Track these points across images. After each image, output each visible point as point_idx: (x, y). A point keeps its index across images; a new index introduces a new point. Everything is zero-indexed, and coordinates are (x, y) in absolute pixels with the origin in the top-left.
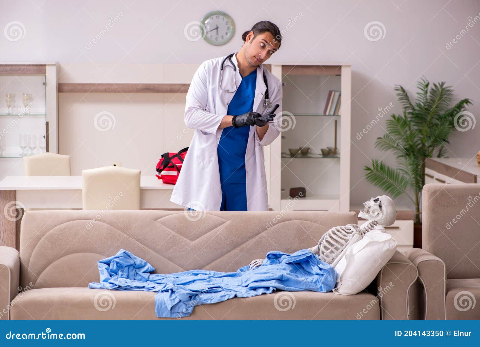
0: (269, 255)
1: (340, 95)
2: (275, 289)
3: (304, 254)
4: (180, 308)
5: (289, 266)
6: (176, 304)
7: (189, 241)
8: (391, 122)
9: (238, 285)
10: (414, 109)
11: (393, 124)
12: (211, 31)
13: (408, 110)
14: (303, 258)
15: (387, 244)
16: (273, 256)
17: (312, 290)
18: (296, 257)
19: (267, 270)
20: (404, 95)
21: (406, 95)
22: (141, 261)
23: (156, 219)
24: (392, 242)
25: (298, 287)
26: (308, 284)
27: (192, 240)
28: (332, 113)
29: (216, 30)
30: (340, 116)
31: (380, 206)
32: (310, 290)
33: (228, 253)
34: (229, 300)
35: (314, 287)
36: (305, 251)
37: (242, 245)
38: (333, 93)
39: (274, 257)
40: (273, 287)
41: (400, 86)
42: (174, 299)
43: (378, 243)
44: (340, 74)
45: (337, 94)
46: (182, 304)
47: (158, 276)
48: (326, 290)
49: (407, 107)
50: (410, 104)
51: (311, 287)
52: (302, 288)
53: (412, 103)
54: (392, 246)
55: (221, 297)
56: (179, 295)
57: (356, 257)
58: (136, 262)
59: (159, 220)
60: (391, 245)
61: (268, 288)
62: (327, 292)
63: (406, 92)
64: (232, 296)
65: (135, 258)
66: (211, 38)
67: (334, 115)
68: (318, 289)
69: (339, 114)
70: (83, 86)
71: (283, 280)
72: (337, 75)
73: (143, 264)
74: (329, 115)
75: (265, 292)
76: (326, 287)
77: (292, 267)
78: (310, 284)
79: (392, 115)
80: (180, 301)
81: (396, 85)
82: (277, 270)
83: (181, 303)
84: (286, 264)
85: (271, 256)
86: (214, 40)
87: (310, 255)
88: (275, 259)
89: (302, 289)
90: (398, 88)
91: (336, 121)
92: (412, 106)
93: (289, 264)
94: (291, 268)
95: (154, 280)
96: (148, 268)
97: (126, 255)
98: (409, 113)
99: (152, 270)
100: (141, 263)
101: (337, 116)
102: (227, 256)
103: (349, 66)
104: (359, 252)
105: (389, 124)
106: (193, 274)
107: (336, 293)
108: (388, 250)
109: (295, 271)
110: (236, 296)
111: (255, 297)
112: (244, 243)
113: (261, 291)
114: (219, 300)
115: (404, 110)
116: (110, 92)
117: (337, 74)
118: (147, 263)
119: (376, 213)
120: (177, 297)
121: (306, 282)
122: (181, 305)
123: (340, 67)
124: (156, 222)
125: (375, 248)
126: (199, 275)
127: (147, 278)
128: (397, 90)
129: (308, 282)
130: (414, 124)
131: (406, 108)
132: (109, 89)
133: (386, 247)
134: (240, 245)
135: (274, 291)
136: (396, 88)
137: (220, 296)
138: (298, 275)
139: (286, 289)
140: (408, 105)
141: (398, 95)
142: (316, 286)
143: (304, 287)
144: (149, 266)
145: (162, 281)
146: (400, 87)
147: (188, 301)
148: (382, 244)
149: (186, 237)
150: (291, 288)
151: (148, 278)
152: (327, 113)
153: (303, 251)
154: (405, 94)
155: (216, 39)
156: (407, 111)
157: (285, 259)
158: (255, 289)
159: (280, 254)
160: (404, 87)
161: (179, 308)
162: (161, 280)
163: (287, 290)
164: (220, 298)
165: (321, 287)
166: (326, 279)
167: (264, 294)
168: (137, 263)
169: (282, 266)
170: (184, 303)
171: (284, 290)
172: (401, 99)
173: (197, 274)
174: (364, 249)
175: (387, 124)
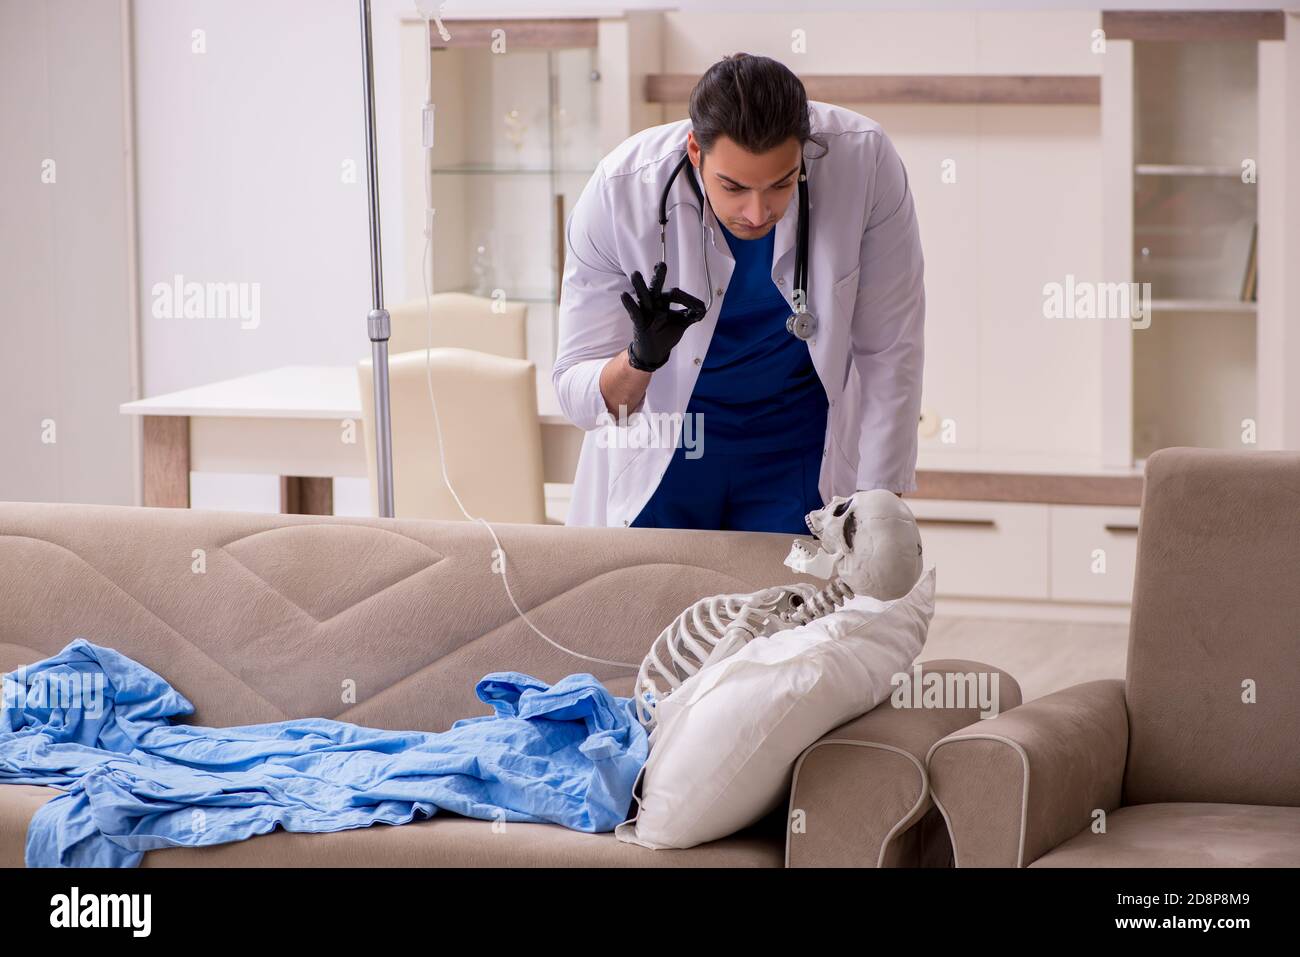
0: (486, 684)
2: (427, 808)
3: (573, 689)
4: (97, 856)
5: (533, 728)
6: (83, 841)
7: (310, 620)
9: (354, 784)
14: (570, 704)
15: (789, 677)
16: (499, 690)
17: (554, 820)
18: (553, 700)
19: (458, 739)
22: (145, 680)
23: (222, 543)
24: (807, 668)
25: (517, 806)
26: (542, 801)
27: (324, 616)
31: (849, 529)
32: (550, 819)
33: (428, 665)
34: (257, 840)
35: (560, 813)
36: (579, 680)
37: (476, 643)
39: (504, 693)
40: (423, 802)
42: (81, 825)
43: (763, 668)
46: (101, 845)
47: (183, 732)
48: (597, 823)
51: (550, 812)
52: (526, 811)
54: (805, 685)
55: (235, 826)
56: (95, 811)
57: (692, 713)
58: (118, 683)
59: (231, 545)
60: (801, 681)
61: (407, 804)
62: (598, 832)
64: (269, 827)
65: (122, 670)
68: (572, 820)
71: (482, 778)
73: (150, 689)
75: (389, 818)
76: (597, 814)
77: (542, 733)
78: (552, 798)
80: (97, 833)
82: (488, 740)
83: (101, 840)
84: (527, 720)
85: (489, 688)
87: (588, 695)
88: (503, 701)
89: (526, 816)
93: (534, 720)
94: (536, 737)
95: (159, 744)
96: (161, 703)
97: (86, 658)
99: (177, 712)
100: (139, 687)
102: (423, 674)
104: (703, 696)
106: (288, 732)
107: (628, 838)
108: (789, 696)
109: (549, 749)
110: (279, 828)
111: (346, 834)
112: (483, 634)
113: (380, 813)
114: (223, 836)
118: (166, 687)
119: (836, 556)
120: (92, 819)
121: (537, 792)
122: (98, 849)
124: (221, 550)
125: (748, 686)
126: (306, 737)
127: (135, 735)
129: (547, 793)
133: (785, 686)
134: (470, 641)
135: (419, 818)
137: (232, 823)
138: (551, 764)
139: (468, 814)
142: (571, 806)
143: (530, 809)
144: (170, 699)
145: (179, 750)
147: (122, 832)
148: (772, 675)
149: (303, 608)
150: (487, 810)
151: (141, 738)
153: (574, 681)
157: (529, 703)
158: (371, 804)
159: (521, 683)
161: (93, 856)
162: (178, 747)
163: (475, 816)
164: (229, 828)
165: (585, 815)
166: (596, 785)
167: (377, 825)
168: (121, 687)
169: (511, 725)
170: (110, 842)
171: (461, 812)
173: (299, 735)
174: (717, 690)
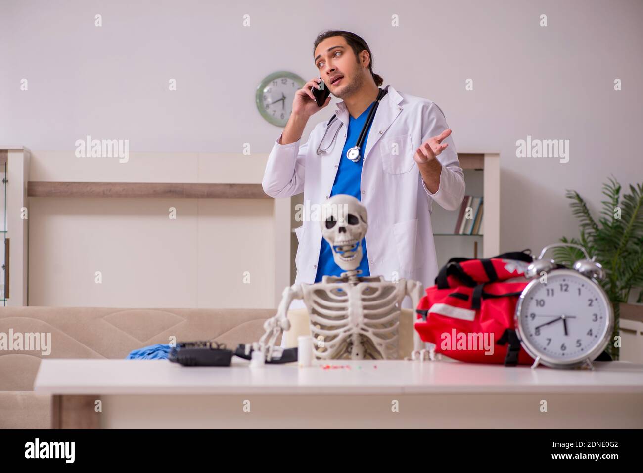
1: (482, 203)
8: (559, 248)
10: (597, 229)
11: (563, 252)
12: (273, 103)
13: (588, 229)
20: (581, 206)
21: (585, 205)
28: (469, 232)
29: (281, 102)
30: (482, 236)
38: (470, 199)
41: (576, 192)
44: (482, 168)
45: (477, 201)
49: (587, 225)
50: (591, 220)
53: (593, 218)
63: (585, 200)
66: (274, 114)
67: (471, 234)
69: (480, 233)
70: (68, 185)
72: (476, 170)
74: (464, 234)
79: (562, 238)
81: (568, 191)
86: (279, 117)
90: (571, 194)
91: (476, 244)
92: (595, 224)
98: (589, 234)
101: (477, 235)
103: (497, 155)
105: (557, 252)
115: (581, 228)
116: (111, 196)
117: (478, 167)
123: (482, 156)
128: (570, 197)
130: (596, 252)
131: (584, 226)
132: (110, 190)
136: (568, 194)
140: (588, 222)
141: (573, 205)
146: (575, 194)
152: (461, 232)
154: (583, 204)
155: (282, 115)
156: (587, 231)
160: (582, 195)
172: (577, 212)
175: (555, 253)
